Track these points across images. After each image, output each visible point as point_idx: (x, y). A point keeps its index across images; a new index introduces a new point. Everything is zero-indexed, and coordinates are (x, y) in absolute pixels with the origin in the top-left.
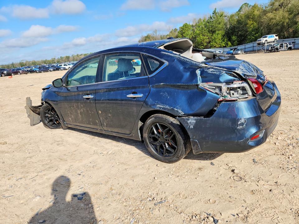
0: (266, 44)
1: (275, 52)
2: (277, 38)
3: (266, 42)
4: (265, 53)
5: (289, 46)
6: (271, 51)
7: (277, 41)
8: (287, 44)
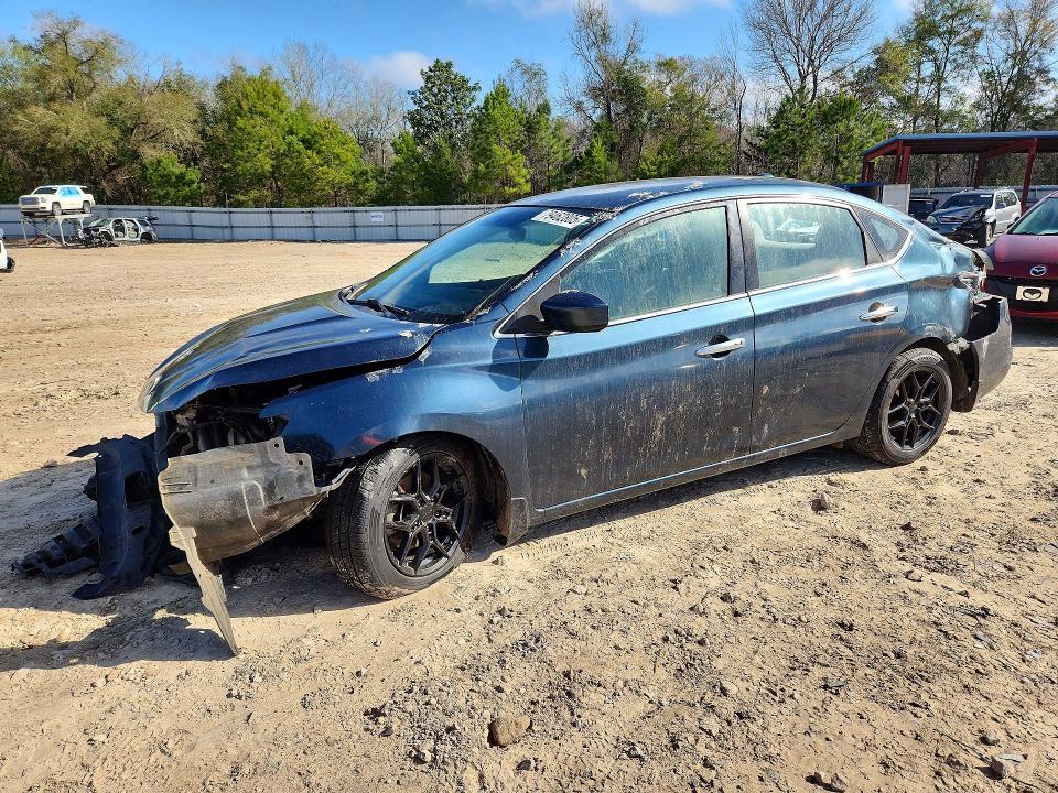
0: (60, 218)
1: (102, 245)
2: (90, 197)
3: (57, 212)
4: (63, 247)
5: (142, 230)
6: (87, 243)
7: (92, 209)
8: (132, 221)
